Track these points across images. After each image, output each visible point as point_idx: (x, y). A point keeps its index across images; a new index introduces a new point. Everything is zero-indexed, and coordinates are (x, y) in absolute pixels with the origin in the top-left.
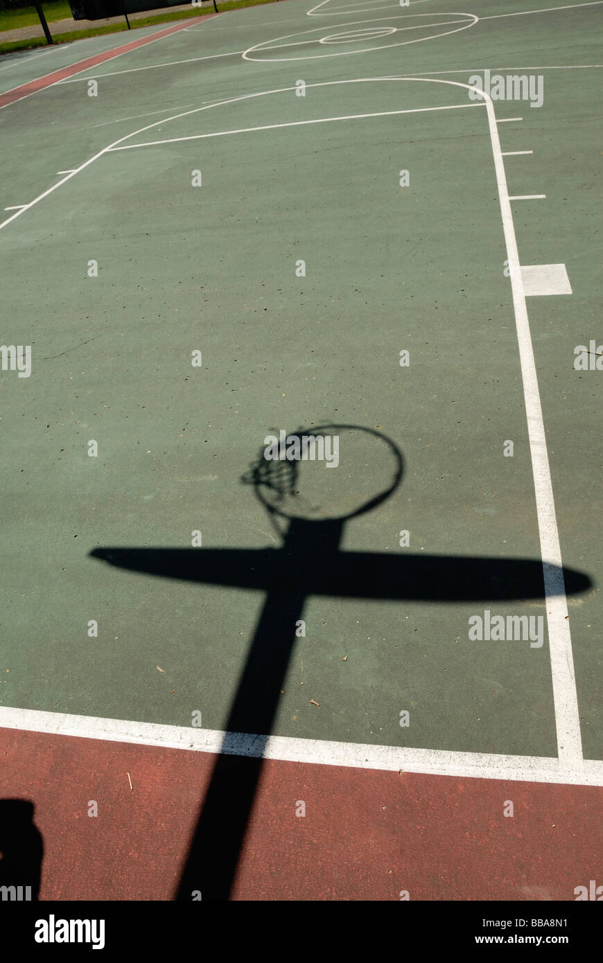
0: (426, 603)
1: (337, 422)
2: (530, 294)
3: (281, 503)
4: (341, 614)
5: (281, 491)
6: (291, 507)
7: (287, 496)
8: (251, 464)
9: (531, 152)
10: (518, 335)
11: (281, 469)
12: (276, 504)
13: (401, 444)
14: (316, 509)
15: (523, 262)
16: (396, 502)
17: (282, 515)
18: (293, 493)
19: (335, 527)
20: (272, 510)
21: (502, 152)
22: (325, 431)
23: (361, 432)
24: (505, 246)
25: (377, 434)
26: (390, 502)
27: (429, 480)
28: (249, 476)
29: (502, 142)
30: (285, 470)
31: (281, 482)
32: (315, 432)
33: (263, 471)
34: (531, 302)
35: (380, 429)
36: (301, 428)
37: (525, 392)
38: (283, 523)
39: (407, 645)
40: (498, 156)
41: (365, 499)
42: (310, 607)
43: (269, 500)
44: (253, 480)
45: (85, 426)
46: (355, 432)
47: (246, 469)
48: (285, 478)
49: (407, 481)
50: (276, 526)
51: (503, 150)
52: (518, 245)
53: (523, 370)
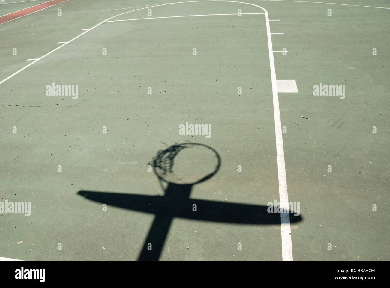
0: (227, 224)
1: (193, 142)
2: (280, 92)
3: (165, 175)
4: (188, 227)
5: (165, 170)
6: (170, 178)
7: (168, 173)
8: (153, 158)
9: (283, 34)
10: (274, 109)
11: (166, 161)
12: (163, 176)
13: (220, 153)
14: (180, 179)
15: (278, 78)
16: (216, 178)
17: (165, 181)
18: (171, 172)
19: (188, 188)
20: (160, 178)
21: (271, 33)
22: (187, 145)
23: (203, 147)
24: (270, 71)
25: (210, 148)
26: (214, 178)
27: (231, 169)
28: (152, 163)
29: (271, 29)
30: (168, 162)
31: (165, 167)
32: (183, 145)
33: (158, 161)
34: (280, 95)
35: (211, 146)
36: (176, 143)
37: (276, 133)
38: (165, 185)
39: (217, 243)
40: (269, 34)
41: (202, 176)
42: (174, 223)
43: (160, 174)
44: (153, 165)
45: (82, 137)
46: (200, 146)
47: (151, 160)
48: (168, 165)
49: (221, 169)
50: (162, 185)
51: (271, 32)
52: (276, 71)
53: (275, 124)
